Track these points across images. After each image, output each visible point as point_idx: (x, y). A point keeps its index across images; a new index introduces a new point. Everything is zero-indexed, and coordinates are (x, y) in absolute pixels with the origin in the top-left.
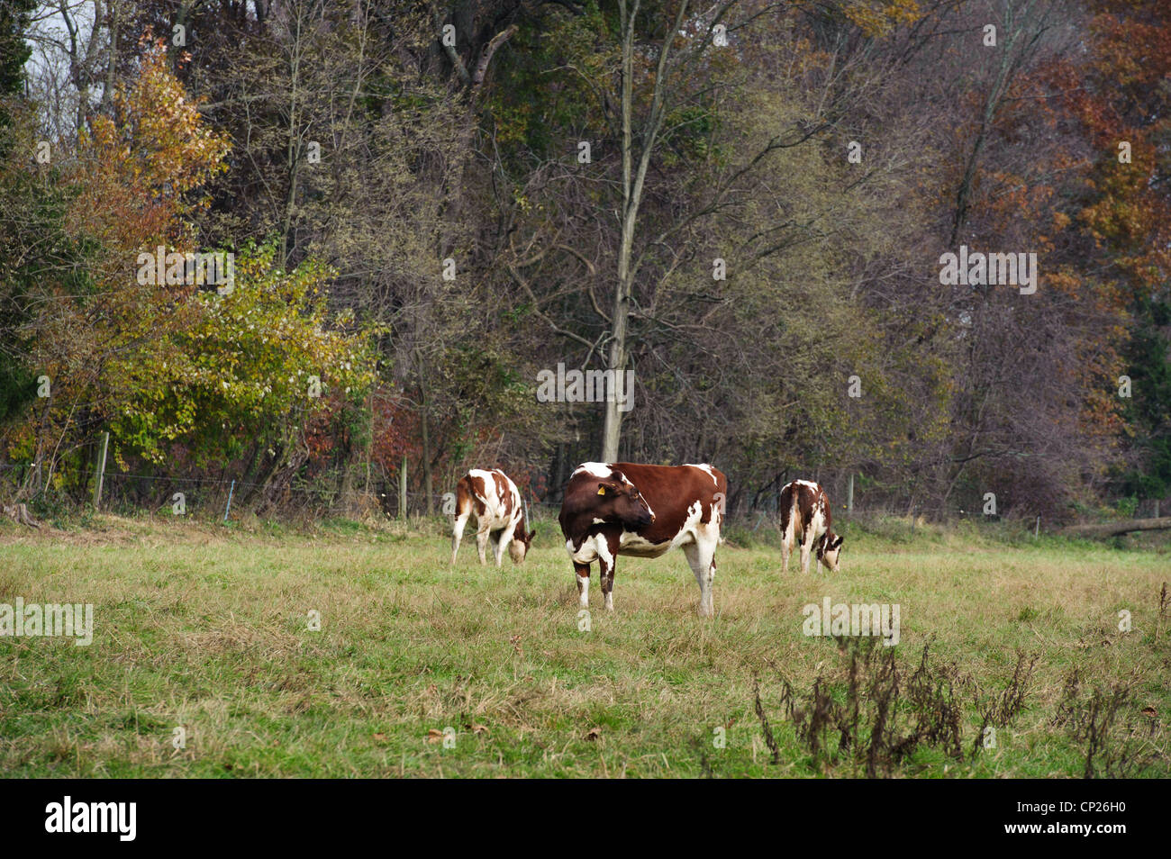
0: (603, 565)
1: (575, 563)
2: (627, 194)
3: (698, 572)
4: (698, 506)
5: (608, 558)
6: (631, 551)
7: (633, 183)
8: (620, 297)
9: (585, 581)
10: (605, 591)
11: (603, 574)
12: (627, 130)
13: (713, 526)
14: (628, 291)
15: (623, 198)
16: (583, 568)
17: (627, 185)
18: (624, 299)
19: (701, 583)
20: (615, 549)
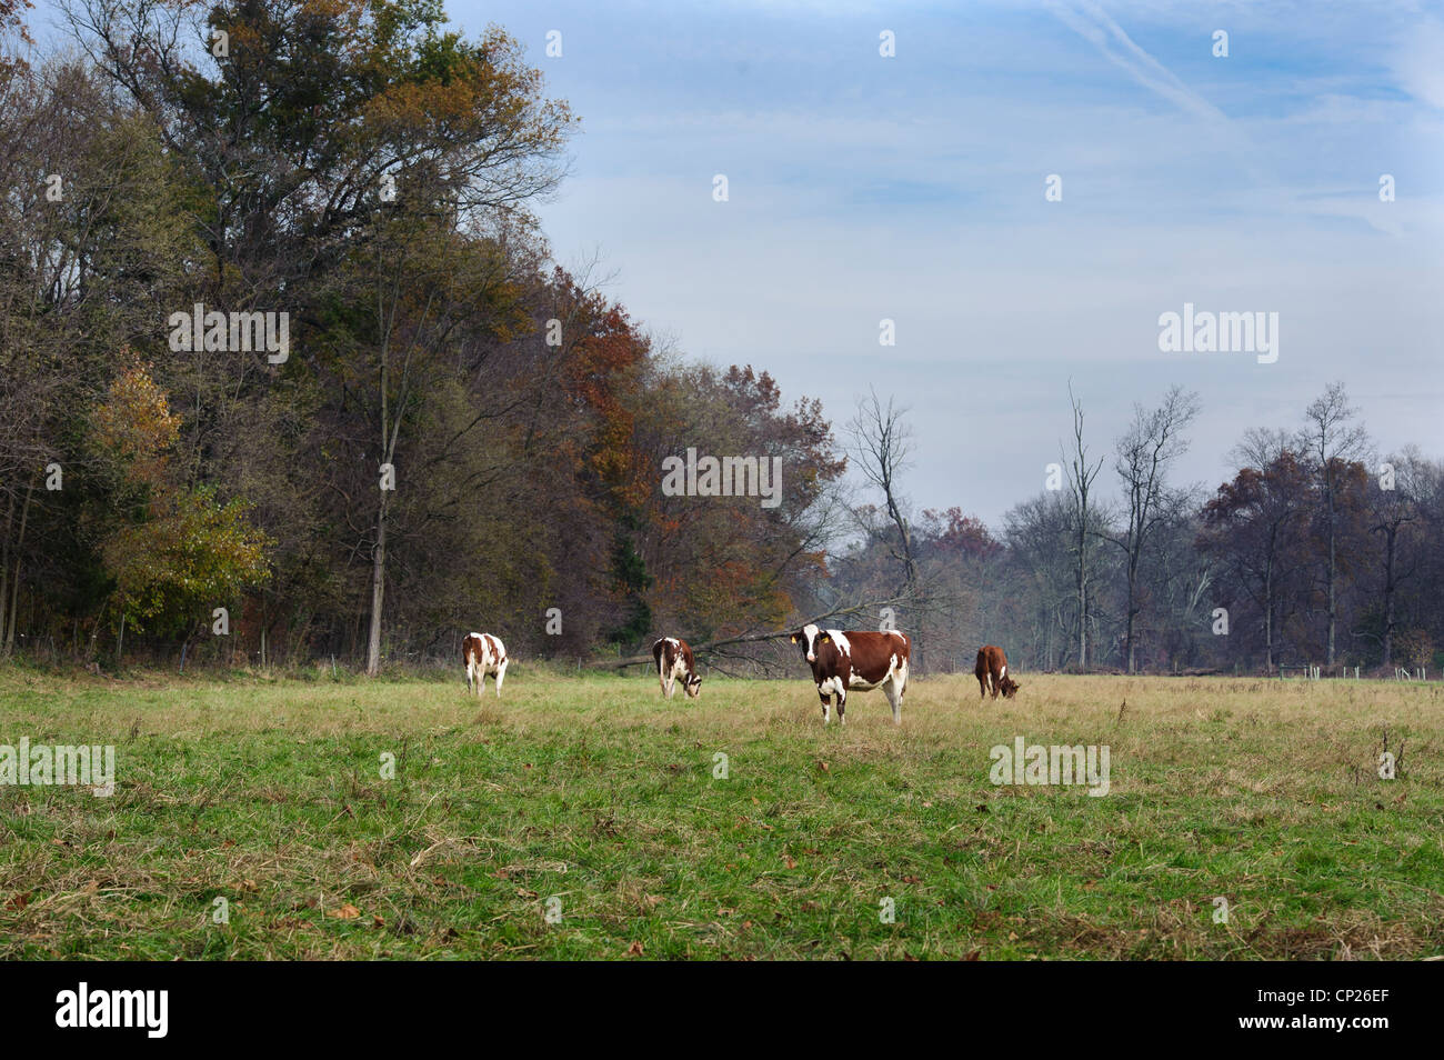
0: (839, 697)
1: (821, 694)
2: (385, 448)
3: (892, 701)
4: (895, 657)
5: (842, 692)
6: (857, 688)
7: (389, 441)
8: (381, 517)
9: (827, 707)
10: (840, 714)
11: (839, 703)
12: (384, 406)
13: (904, 671)
14: (387, 512)
15: (382, 451)
16: (825, 698)
17: (385, 443)
18: (384, 518)
19: (893, 707)
20: (846, 686)
